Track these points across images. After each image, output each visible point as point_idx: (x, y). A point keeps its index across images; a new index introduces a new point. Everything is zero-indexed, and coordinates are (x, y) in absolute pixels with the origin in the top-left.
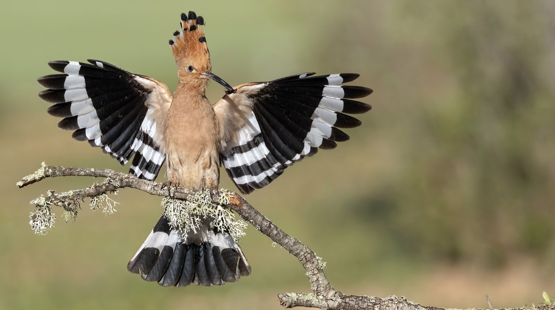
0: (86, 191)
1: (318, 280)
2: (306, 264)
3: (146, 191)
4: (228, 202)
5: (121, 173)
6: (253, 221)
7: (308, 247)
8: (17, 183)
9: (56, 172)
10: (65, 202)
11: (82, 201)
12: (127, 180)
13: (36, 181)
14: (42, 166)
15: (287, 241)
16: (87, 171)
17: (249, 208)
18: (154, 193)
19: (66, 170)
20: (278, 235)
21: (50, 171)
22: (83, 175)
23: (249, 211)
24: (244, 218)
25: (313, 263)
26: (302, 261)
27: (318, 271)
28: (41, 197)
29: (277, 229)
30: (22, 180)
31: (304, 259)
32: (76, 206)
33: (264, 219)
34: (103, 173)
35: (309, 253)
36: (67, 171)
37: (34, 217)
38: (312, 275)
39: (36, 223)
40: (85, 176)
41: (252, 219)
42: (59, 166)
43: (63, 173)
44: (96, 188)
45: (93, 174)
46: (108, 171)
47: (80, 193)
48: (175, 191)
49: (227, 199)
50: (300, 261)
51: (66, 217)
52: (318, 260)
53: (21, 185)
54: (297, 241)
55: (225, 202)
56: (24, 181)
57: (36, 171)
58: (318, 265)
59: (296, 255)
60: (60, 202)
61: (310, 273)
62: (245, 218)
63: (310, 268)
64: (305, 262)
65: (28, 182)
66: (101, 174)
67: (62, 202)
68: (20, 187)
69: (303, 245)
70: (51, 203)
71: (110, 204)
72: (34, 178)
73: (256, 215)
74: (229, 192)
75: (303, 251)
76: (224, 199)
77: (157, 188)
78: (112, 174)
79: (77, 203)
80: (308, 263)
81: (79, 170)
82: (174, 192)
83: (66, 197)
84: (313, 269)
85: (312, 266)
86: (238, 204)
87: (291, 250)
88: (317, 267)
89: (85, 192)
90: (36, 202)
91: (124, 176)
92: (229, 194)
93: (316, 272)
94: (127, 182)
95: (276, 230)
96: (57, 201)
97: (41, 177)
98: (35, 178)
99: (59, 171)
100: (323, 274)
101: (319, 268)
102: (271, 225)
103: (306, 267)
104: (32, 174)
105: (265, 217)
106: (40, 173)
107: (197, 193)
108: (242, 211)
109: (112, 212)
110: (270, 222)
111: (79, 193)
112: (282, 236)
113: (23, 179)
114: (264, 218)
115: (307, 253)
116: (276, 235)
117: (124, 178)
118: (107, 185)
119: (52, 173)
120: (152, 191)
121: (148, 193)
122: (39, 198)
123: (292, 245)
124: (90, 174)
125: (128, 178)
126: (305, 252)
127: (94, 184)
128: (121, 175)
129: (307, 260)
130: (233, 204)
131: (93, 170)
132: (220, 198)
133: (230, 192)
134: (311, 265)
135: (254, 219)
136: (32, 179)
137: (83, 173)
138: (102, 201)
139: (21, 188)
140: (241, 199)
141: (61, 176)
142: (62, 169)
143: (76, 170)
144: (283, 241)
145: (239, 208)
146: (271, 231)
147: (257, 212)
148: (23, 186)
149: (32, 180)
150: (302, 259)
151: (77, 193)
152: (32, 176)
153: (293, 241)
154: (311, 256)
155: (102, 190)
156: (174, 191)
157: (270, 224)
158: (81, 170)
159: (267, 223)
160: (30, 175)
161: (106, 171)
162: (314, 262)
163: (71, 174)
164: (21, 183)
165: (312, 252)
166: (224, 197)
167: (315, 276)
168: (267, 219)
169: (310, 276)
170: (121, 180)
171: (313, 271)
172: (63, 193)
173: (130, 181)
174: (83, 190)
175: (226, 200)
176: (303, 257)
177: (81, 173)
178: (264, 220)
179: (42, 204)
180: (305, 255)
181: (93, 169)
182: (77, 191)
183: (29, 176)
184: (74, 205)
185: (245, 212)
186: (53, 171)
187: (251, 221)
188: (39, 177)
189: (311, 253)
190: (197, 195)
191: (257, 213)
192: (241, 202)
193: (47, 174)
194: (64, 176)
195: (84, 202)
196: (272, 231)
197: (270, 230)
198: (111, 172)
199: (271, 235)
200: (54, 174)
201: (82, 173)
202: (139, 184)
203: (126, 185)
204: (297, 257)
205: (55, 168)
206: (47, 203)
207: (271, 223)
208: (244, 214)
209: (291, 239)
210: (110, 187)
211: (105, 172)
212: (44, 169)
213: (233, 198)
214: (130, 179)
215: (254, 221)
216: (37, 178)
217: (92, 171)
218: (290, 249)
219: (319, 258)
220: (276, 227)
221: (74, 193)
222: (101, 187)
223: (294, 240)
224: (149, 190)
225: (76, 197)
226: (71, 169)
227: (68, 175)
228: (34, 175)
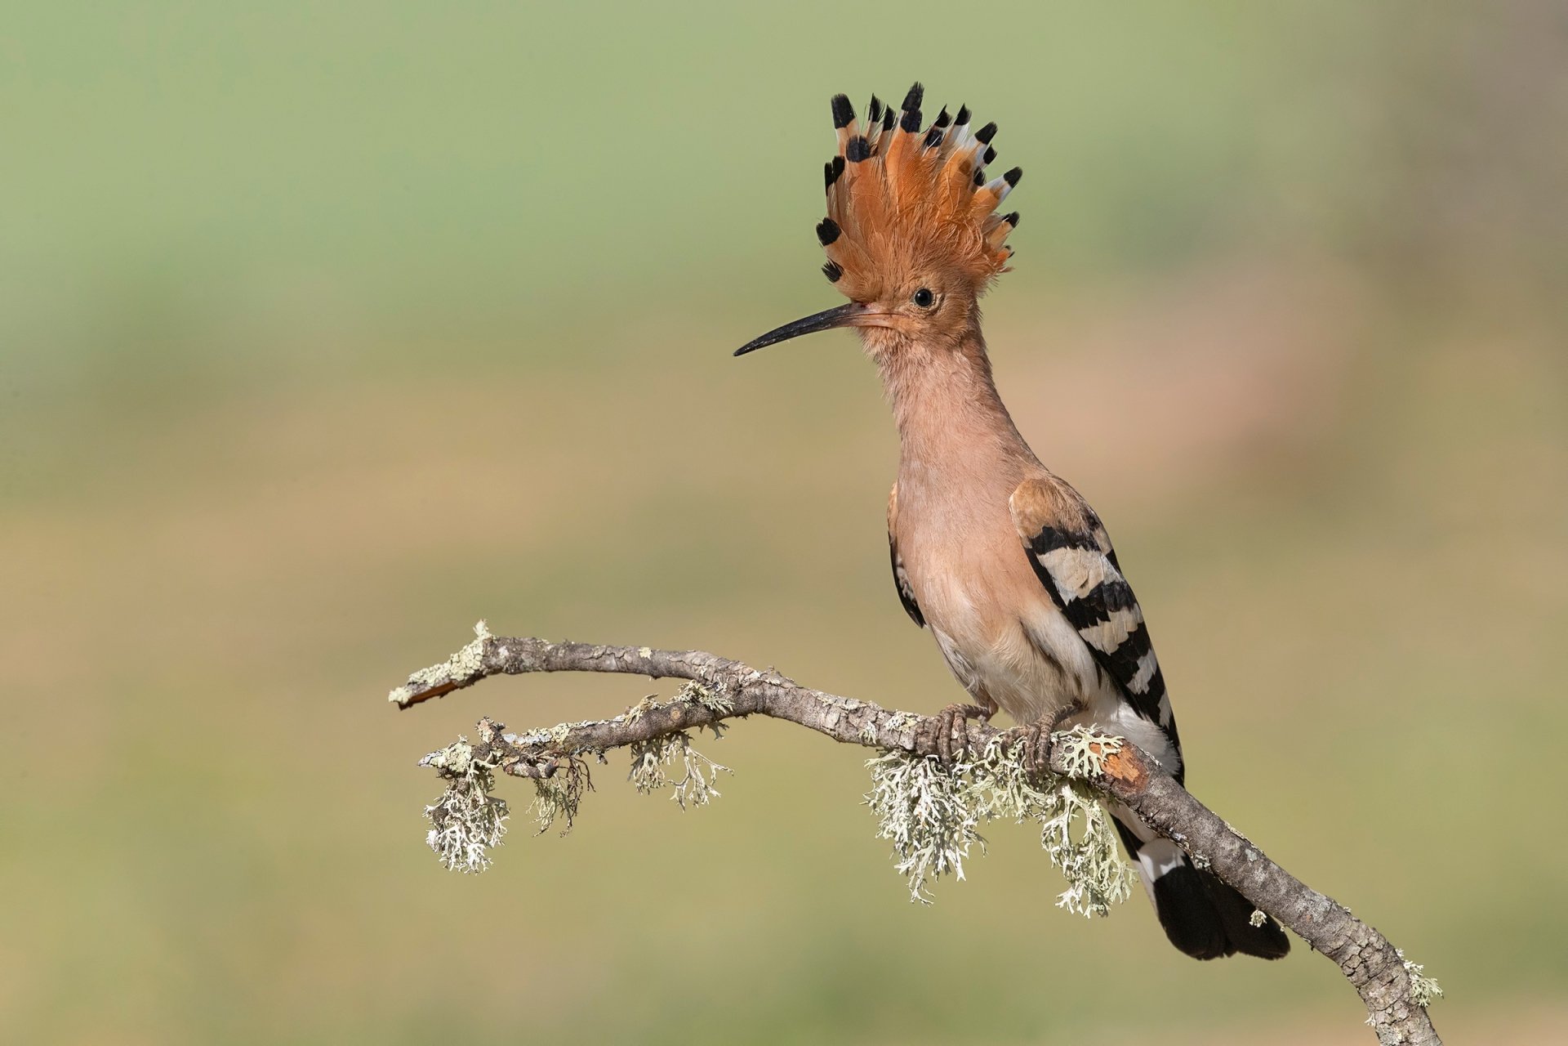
0: (614, 725)
1: (1407, 1041)
2: (1366, 988)
3: (821, 730)
4: (1097, 770)
5: (739, 666)
6: (1185, 838)
7: (1374, 929)
8: (392, 692)
9: (523, 656)
10: (538, 762)
11: (599, 761)
12: (758, 692)
13: (456, 687)
14: (476, 636)
15: (1300, 905)
16: (625, 657)
17: (1170, 791)
18: (847, 736)
19: (558, 650)
20: (1271, 888)
21: (503, 652)
22: (613, 671)
23: (1171, 804)
24: (1154, 825)
25: (1391, 982)
26: (1354, 978)
27: (1409, 1011)
28: (459, 745)
29: (1266, 863)
30: (409, 684)
31: (1361, 970)
32: (577, 775)
33: (1222, 829)
34: (680, 664)
35: (1378, 950)
36: (560, 655)
37: (441, 813)
38: (1386, 1025)
39: (448, 832)
40: (619, 671)
41: (1182, 831)
42: (534, 638)
43: (546, 663)
44: (650, 718)
45: (646, 668)
46: (696, 656)
47: (594, 734)
48: (920, 731)
49: (1094, 760)
50: (1348, 976)
51: (540, 813)
52: (1408, 974)
53: (405, 700)
54: (1337, 906)
55: (1087, 768)
56: (415, 686)
57: (455, 653)
58: (1407, 990)
59: (1335, 955)
60: (520, 761)
61: (1381, 1017)
62: (1158, 826)
63: (1382, 1001)
64: (1365, 978)
65: (427, 688)
66: (674, 666)
67: (529, 761)
68: (402, 706)
69: (1359, 921)
70: (492, 766)
71: (697, 771)
72: (448, 675)
73: (1195, 818)
74: (1103, 735)
75: (1358, 942)
76: (1085, 758)
77: (858, 720)
78: (710, 670)
79: (579, 767)
80: (1376, 983)
81: (600, 653)
82: (917, 734)
83: (544, 745)
84: (1392, 1002)
85: (1388, 993)
86: (1132, 780)
87: (1316, 939)
88: (1406, 996)
89: (611, 729)
90: (441, 761)
91: (747, 678)
92: (1102, 745)
93: (1402, 1014)
94: (756, 697)
95: (1265, 868)
96: (513, 760)
97: (472, 672)
98: (453, 677)
99: (533, 655)
100: (1427, 1021)
101: (1412, 1002)
102: (1248, 851)
103: (1367, 997)
104: (442, 664)
105: (1227, 824)
106: (470, 658)
107: (992, 741)
108: (1146, 802)
109: (706, 797)
110: (1244, 840)
111: (589, 732)
112: (1283, 891)
113: (411, 680)
114: (1222, 824)
115: (1370, 950)
116: (1264, 885)
117: (747, 684)
118: (687, 706)
119: (507, 661)
120: (841, 730)
121: (829, 735)
122: (452, 749)
123: (1320, 920)
124: (637, 665)
125: (761, 683)
126: (1364, 945)
127: (644, 701)
128: (740, 672)
129: (1371, 974)
130: (1115, 779)
131: (646, 653)
132: (1069, 756)
133: (1106, 736)
134: (1383, 989)
135: (1189, 830)
136: (443, 679)
137: (614, 661)
138: (668, 761)
139: (404, 711)
140: (1142, 762)
141: (539, 671)
142: (542, 647)
143: (589, 651)
144: (1287, 908)
145: (1137, 791)
146: (1244, 871)
147: (1198, 806)
148: (410, 703)
149: (441, 684)
150: (1354, 969)
151: (583, 734)
152: (440, 670)
153: (1323, 906)
154: (1385, 959)
155: (670, 723)
156: (916, 731)
157: (1242, 848)
158: (608, 652)
159: (1233, 843)
160: (436, 666)
161: (689, 657)
162: (1393, 980)
163: (573, 667)
164: (402, 694)
165: (1389, 945)
166: (1082, 751)
167: (1397, 1029)
168: (1233, 829)
169: (1381, 1026)
170: (738, 690)
171: (1390, 1010)
172: (535, 730)
173: (769, 692)
174: (603, 721)
175: (1090, 762)
176: (1356, 962)
177: (608, 662)
178: (1223, 834)
179: (462, 770)
180: (1365, 955)
181: (647, 649)
182: (583, 724)
183: (431, 669)
184: (570, 774)
185: (1158, 806)
186: (512, 654)
187: (1179, 836)
188: (465, 674)
189: (1385, 950)
190: (993, 747)
191: (1199, 810)
192: (1141, 771)
193: (493, 663)
194: (550, 671)
195: (606, 763)
196: (1250, 871)
197: (1242, 869)
198: (708, 663)
199: (1248, 887)
200: (516, 667)
201: (612, 662)
202: (796, 706)
203: (753, 708)
204: (1338, 963)
205: (521, 643)
206: (476, 763)
207: (1246, 844)
208: (1152, 815)
209: (1316, 899)
210: (699, 715)
211: (687, 661)
212: (481, 645)
213: (1116, 755)
214: (767, 686)
215: (1188, 839)
216: (459, 675)
217: (642, 655)
218: (1312, 934)
219: (1414, 965)
220: (1265, 860)
221: (573, 733)
222: (666, 712)
223: (1326, 904)
224: (833, 728)
225: (578, 746)
226: (572, 648)
227: (563, 667)
228: (447, 665)
